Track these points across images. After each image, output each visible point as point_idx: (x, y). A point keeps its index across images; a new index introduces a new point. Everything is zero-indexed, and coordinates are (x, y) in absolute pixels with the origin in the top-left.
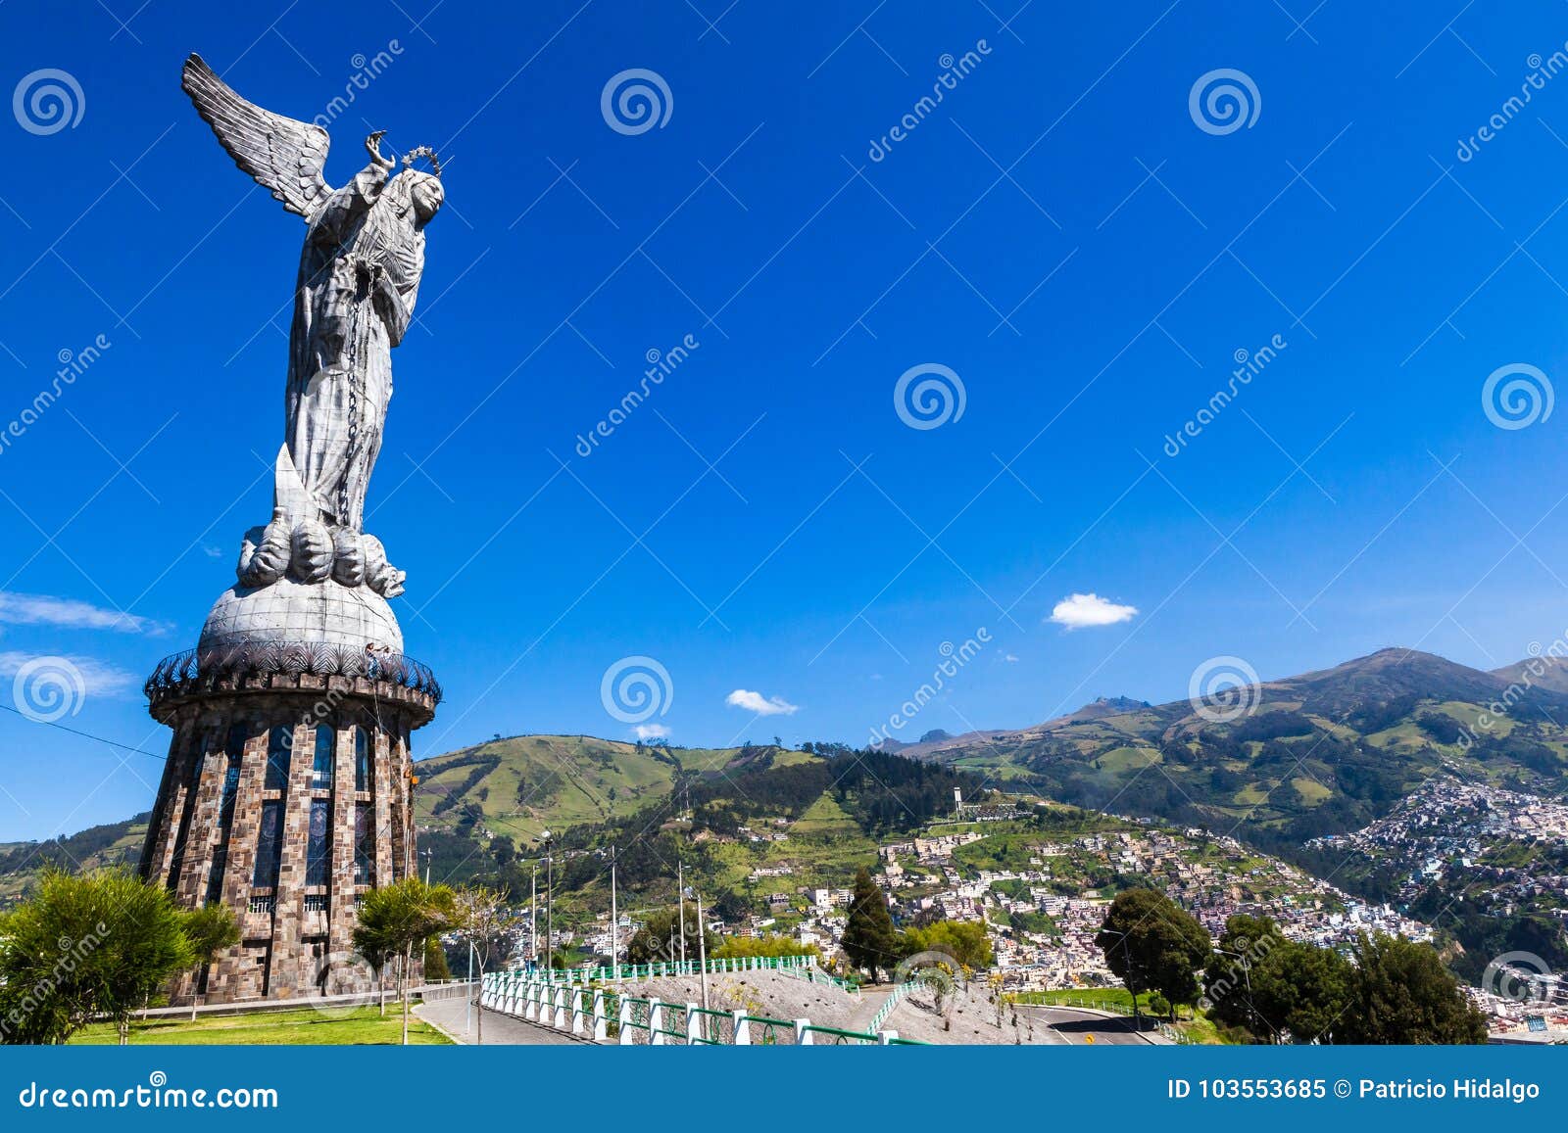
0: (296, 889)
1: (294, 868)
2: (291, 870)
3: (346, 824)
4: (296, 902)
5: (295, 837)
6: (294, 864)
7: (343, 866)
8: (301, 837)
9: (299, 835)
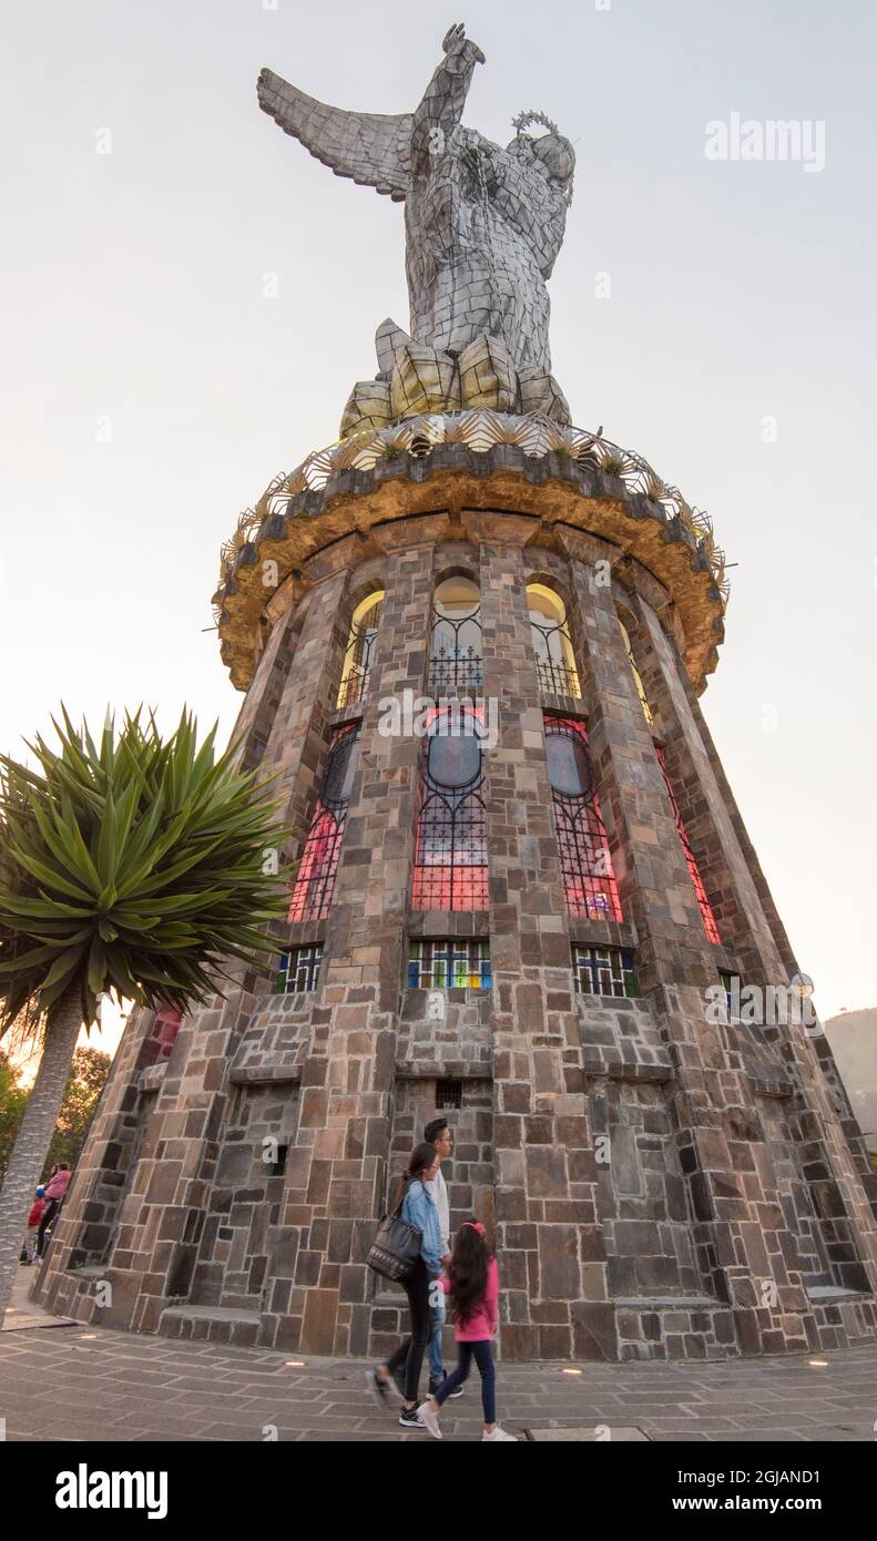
0: (379, 912)
1: (377, 854)
2: (369, 860)
3: (518, 745)
4: (376, 951)
5: (383, 778)
6: (377, 844)
7: (521, 848)
8: (398, 776)
9: (392, 773)
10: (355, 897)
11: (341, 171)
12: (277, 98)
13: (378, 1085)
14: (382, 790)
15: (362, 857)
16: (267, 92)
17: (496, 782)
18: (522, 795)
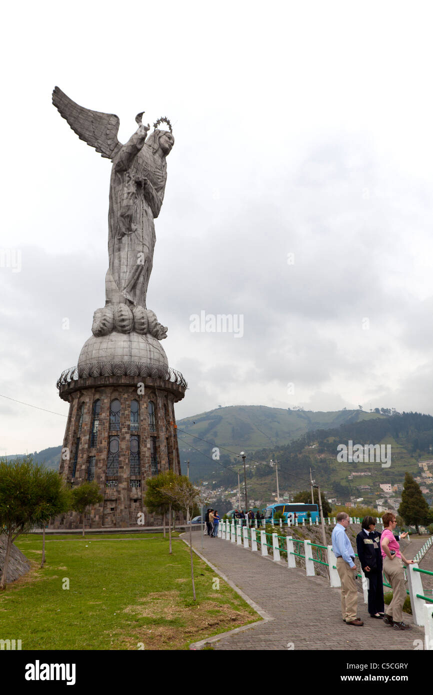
0: (126, 477)
3: (146, 447)
4: (126, 483)
5: (124, 453)
6: (124, 466)
7: (146, 467)
8: (127, 453)
10: (122, 474)
11: (82, 137)
12: (60, 100)
13: (128, 501)
14: (124, 455)
15: (122, 467)
16: (57, 98)
17: (143, 455)
18: (147, 457)
